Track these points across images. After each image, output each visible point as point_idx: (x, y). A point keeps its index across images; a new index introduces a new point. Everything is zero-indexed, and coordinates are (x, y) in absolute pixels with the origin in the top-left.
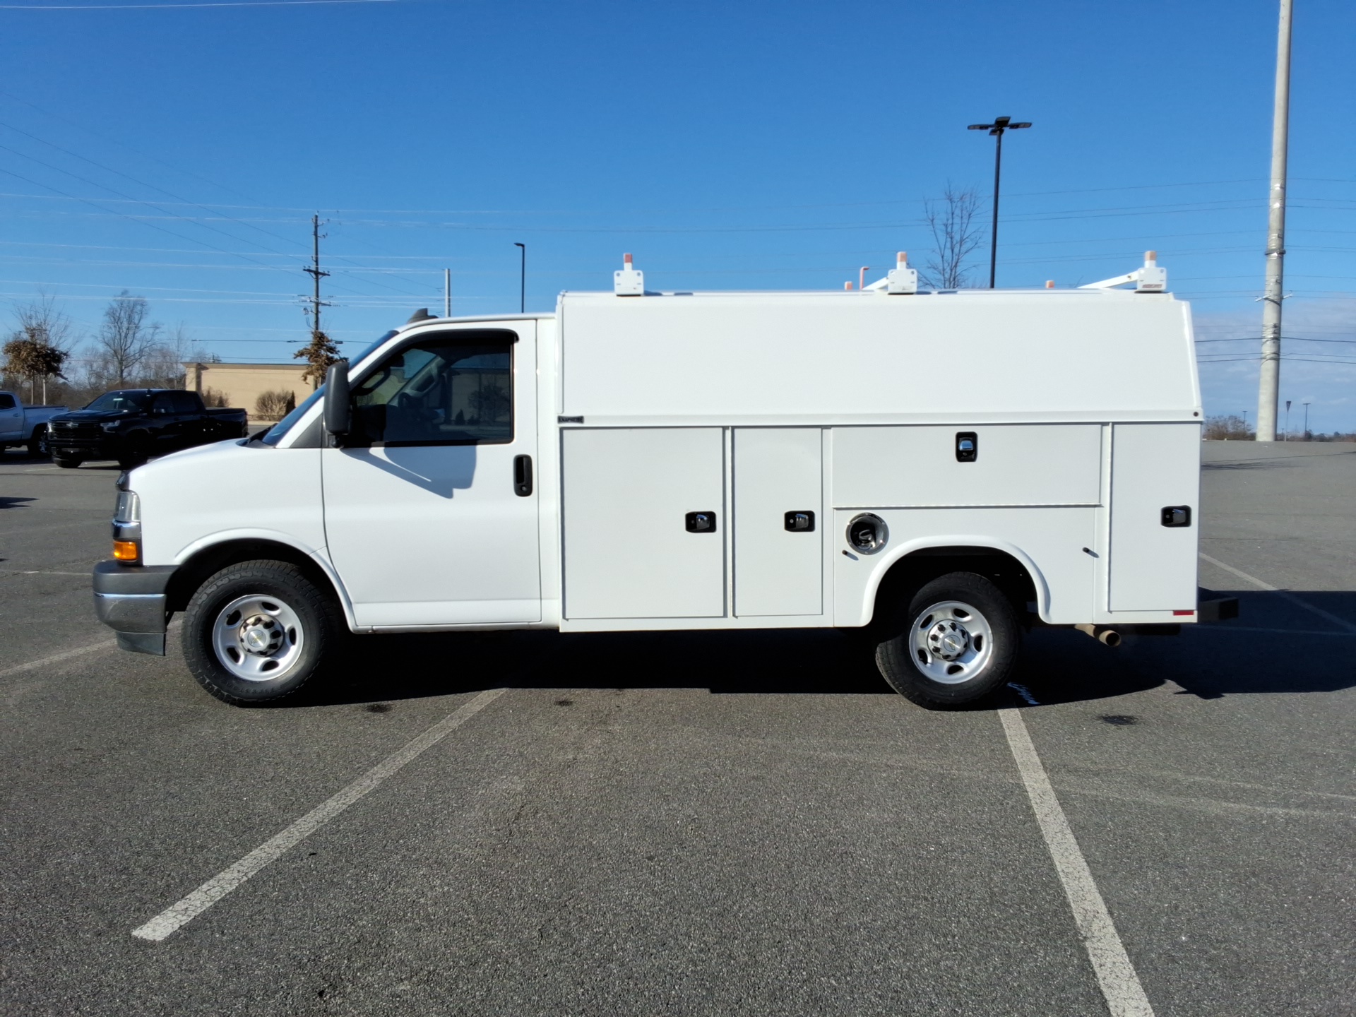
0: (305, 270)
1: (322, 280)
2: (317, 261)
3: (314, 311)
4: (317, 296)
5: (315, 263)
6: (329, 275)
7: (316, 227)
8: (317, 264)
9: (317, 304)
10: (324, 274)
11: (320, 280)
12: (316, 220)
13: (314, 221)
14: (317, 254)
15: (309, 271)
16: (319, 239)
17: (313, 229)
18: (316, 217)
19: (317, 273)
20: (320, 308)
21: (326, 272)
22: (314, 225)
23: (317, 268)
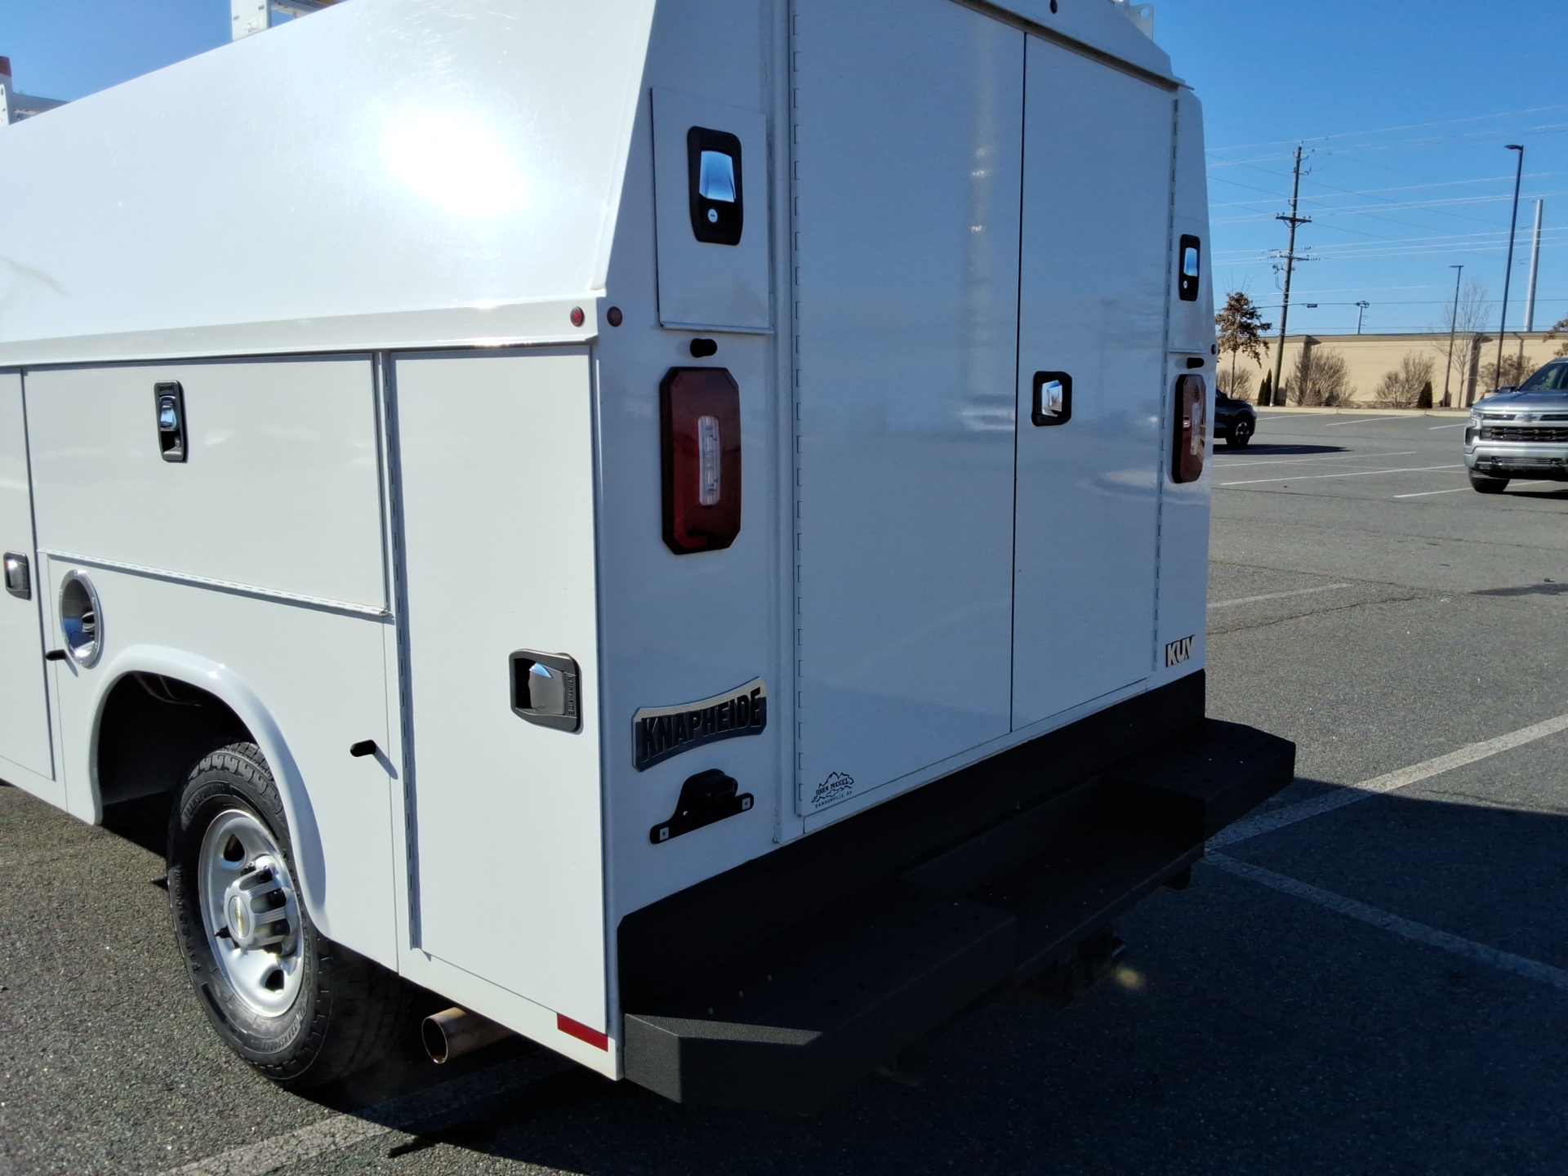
0: (1277, 218)
1: (1300, 227)
2: (1295, 206)
3: (1286, 268)
4: (1292, 250)
5: (1292, 208)
6: (1310, 221)
7: (1298, 162)
8: (1295, 209)
9: (1291, 259)
10: (1304, 221)
11: (1296, 230)
12: (1299, 154)
13: (1297, 155)
14: (1296, 196)
15: (1283, 218)
16: (1300, 176)
17: (1295, 165)
18: (1300, 149)
19: (1293, 220)
20: (1294, 263)
21: (1307, 218)
22: (1296, 160)
23: (1295, 214)
